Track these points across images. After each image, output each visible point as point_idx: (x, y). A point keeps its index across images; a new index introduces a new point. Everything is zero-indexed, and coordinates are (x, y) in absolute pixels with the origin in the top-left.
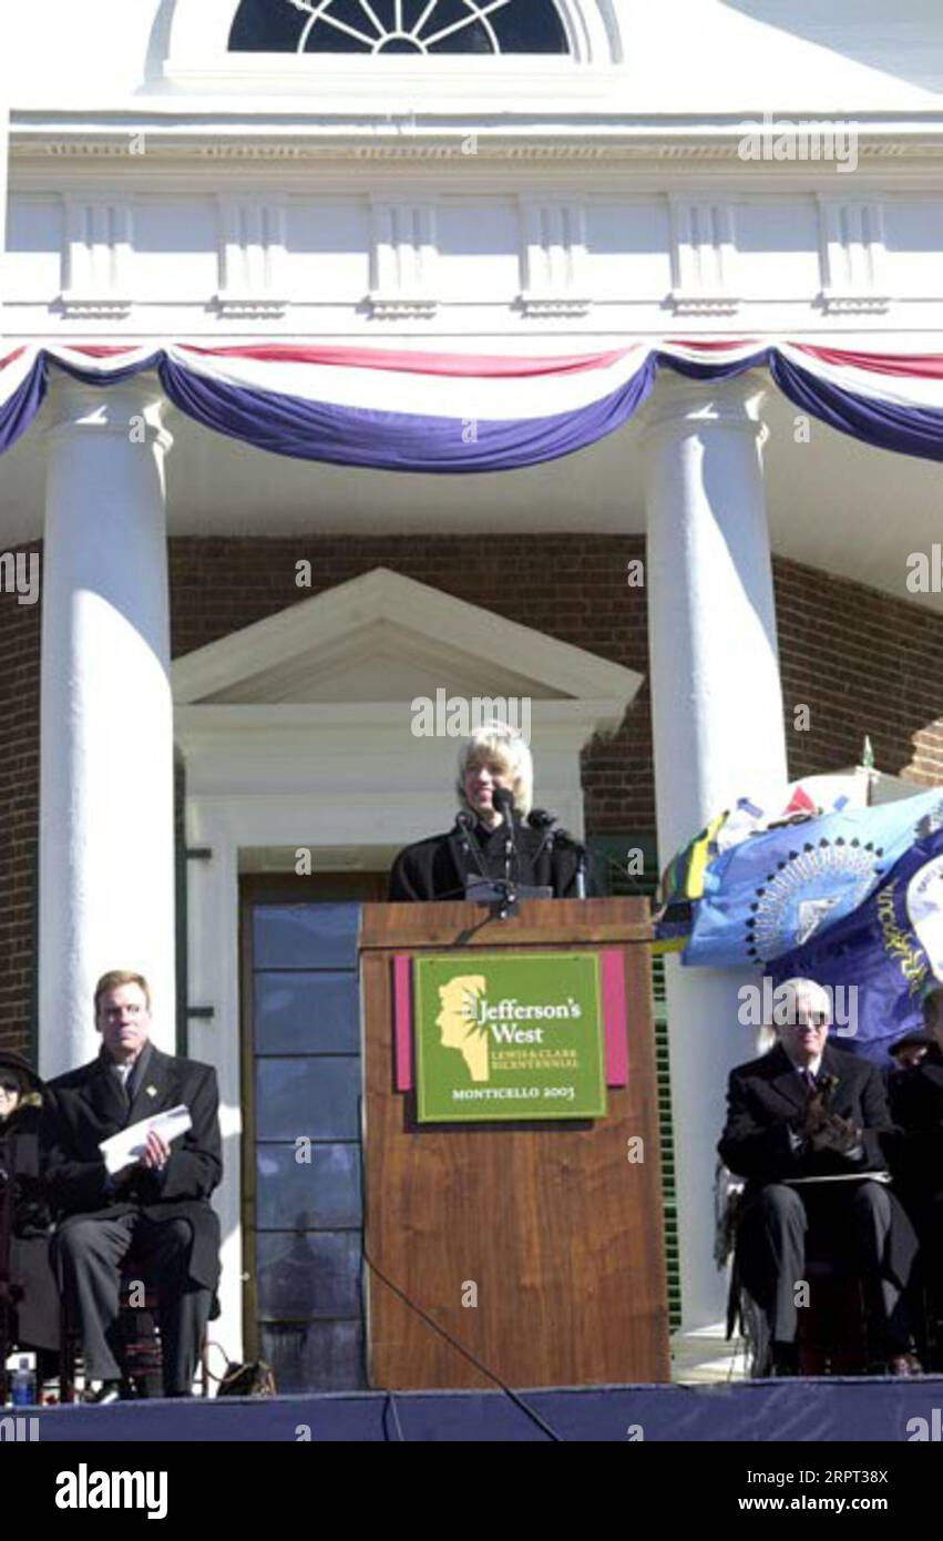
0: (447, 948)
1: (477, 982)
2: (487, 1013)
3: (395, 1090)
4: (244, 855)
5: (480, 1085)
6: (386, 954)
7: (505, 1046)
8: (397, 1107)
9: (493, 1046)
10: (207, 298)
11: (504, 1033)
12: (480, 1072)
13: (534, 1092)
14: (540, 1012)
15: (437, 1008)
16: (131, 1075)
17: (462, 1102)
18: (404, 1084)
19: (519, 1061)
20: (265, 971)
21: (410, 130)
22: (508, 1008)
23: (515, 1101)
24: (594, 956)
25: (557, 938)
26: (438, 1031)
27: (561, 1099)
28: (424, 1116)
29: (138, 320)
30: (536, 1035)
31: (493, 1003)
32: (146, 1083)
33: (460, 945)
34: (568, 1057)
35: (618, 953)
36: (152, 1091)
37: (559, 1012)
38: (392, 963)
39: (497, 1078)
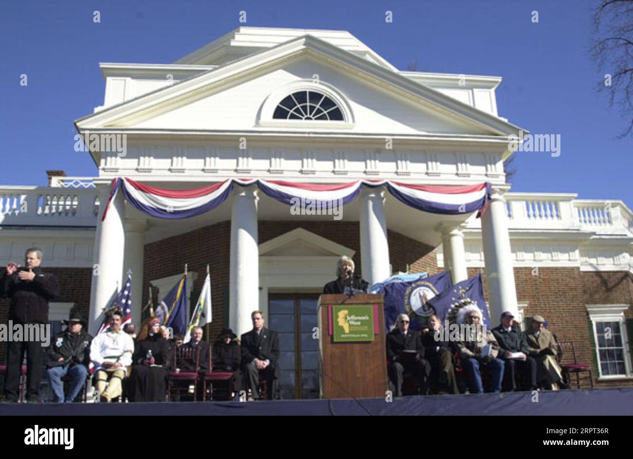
0: (339, 304)
1: (346, 312)
2: (348, 318)
3: (329, 334)
4: (269, 289)
5: (347, 334)
6: (326, 306)
7: (352, 325)
8: (329, 338)
9: (350, 326)
10: (267, 169)
11: (352, 323)
12: (347, 330)
13: (358, 336)
14: (360, 318)
15: (337, 317)
16: (261, 333)
17: (344, 337)
18: (331, 333)
19: (355, 329)
20: (275, 314)
21: (312, 135)
22: (353, 317)
23: (355, 337)
24: (371, 306)
25: (363, 302)
26: (338, 322)
27: (364, 337)
28: (335, 340)
29: (253, 173)
30: (359, 323)
31: (350, 316)
32: (264, 334)
33: (343, 303)
34: (366, 328)
35: (376, 306)
36: (265, 337)
37: (364, 318)
38: (328, 308)
39: (351, 332)
